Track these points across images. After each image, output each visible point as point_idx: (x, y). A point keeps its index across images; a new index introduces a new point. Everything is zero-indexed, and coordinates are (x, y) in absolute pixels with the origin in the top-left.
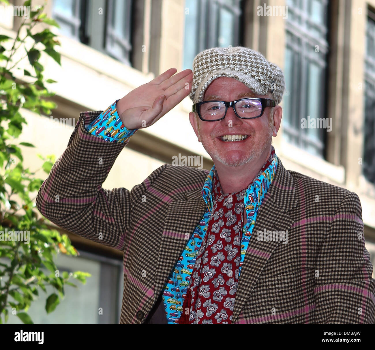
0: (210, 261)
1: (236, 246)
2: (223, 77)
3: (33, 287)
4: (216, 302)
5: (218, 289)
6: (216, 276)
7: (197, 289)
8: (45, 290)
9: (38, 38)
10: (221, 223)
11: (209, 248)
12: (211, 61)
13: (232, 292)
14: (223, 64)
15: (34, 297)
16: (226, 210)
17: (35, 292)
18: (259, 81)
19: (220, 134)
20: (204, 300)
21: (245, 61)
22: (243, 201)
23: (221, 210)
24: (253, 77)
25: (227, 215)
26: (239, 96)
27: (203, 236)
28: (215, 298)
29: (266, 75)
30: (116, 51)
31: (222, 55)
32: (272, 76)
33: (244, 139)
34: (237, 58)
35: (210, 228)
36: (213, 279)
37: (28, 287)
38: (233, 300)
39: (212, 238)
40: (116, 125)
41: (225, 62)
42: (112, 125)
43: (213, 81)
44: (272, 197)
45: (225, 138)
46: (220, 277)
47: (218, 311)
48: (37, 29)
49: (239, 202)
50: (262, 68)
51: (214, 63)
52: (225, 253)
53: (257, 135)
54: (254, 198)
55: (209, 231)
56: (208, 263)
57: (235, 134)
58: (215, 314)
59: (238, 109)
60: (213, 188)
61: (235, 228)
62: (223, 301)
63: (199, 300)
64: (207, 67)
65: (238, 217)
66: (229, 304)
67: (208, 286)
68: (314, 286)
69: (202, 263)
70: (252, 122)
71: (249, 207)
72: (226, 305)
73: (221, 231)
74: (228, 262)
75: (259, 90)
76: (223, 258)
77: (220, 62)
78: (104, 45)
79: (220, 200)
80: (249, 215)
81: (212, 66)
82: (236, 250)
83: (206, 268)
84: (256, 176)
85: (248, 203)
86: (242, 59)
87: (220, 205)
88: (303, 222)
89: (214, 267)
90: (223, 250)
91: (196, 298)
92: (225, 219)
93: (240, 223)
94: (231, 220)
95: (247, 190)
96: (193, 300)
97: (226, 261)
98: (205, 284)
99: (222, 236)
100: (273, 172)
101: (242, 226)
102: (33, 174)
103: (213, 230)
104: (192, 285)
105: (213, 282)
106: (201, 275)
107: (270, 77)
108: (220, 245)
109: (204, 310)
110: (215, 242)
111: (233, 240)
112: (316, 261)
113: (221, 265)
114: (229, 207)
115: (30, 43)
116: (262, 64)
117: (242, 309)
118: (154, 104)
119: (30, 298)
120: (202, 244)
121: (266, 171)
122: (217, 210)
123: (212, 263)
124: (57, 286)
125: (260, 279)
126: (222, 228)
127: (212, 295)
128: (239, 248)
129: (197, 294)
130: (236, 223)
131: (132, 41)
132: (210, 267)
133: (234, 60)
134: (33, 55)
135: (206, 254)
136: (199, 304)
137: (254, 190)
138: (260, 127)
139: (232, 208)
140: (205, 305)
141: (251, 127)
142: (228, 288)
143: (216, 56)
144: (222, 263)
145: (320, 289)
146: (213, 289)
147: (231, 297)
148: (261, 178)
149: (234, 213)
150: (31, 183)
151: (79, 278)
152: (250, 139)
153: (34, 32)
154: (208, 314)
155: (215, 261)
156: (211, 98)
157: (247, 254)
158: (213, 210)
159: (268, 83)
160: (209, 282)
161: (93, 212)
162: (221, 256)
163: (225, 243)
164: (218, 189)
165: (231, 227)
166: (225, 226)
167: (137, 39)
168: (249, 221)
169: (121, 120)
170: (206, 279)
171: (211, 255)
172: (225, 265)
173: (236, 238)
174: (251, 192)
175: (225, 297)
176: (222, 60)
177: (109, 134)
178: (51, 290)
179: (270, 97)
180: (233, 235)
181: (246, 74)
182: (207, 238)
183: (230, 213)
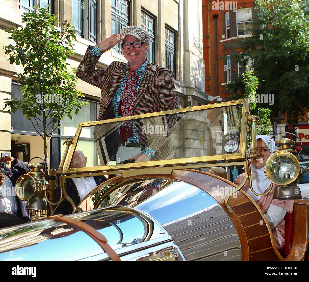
0: (127, 91)
1: (135, 87)
2: (129, 35)
3: (71, 107)
4: (129, 104)
5: (129, 99)
6: (129, 96)
7: (123, 100)
8: (75, 108)
9: (69, 32)
10: (131, 79)
11: (127, 87)
12: (126, 31)
13: (134, 101)
14: (129, 31)
15: (72, 110)
16: (132, 76)
17: (72, 108)
18: (141, 36)
19: (129, 53)
20: (125, 103)
21: (136, 30)
22: (137, 73)
23: (130, 76)
24: (138, 35)
25: (132, 77)
26: (134, 41)
27: (125, 83)
28: (129, 102)
29: (143, 34)
30: (92, 39)
31: (129, 29)
32: (145, 34)
33: (137, 54)
34: (134, 29)
35: (127, 81)
36: (128, 96)
37: (70, 107)
38: (134, 103)
39: (128, 84)
40: (97, 49)
41: (130, 31)
42: (96, 49)
43: (126, 37)
44: (147, 72)
45: (131, 54)
46: (130, 96)
47: (130, 106)
48: (69, 29)
49: (136, 73)
50: (141, 32)
51: (127, 31)
52: (132, 89)
53: (141, 53)
54: (141, 72)
55: (127, 82)
56: (127, 92)
57: (134, 53)
58: (129, 107)
59: (134, 45)
60: (128, 69)
61: (135, 81)
62: (131, 103)
63: (124, 103)
64: (125, 32)
65: (136, 78)
66: (133, 104)
67: (127, 99)
68: (159, 99)
69: (125, 92)
70: (139, 49)
71: (139, 75)
72: (132, 104)
73: (130, 82)
74: (133, 91)
75: (140, 39)
76: (131, 90)
77: (128, 31)
78: (88, 38)
79: (130, 72)
80: (139, 77)
81: (126, 32)
82: (135, 88)
83: (126, 93)
84: (142, 65)
85: (139, 73)
86: (135, 29)
87: (130, 74)
88: (156, 79)
89: (128, 93)
90: (131, 88)
91: (123, 102)
92: (132, 78)
93: (136, 80)
94: (134, 79)
95: (139, 70)
96: (122, 103)
97: (132, 91)
98: (126, 98)
99: (131, 83)
100: (147, 64)
101: (137, 81)
102: (70, 73)
103: (128, 82)
104: (122, 98)
105: (128, 97)
106: (125, 95)
107: (144, 35)
108: (130, 86)
109: (125, 106)
110: (129, 85)
111: (134, 85)
112: (160, 91)
113: (131, 92)
114: (133, 74)
115: (67, 34)
116: (141, 31)
117: (137, 106)
118: (109, 43)
119: (71, 110)
120: (125, 86)
121: (144, 64)
122: (129, 75)
123: (128, 92)
124: (79, 106)
125: (142, 97)
126: (131, 81)
127: (128, 101)
128: (136, 87)
129: (123, 101)
130: (135, 80)
131: (96, 36)
132: (127, 93)
133: (133, 30)
134: (68, 37)
135: (126, 89)
136: (124, 104)
137: (141, 70)
138: (141, 50)
139: (134, 75)
140: (126, 104)
141: (139, 50)
142: (132, 99)
143: (127, 29)
144: (131, 91)
145: (161, 100)
146: (128, 100)
147: (133, 102)
148: (143, 66)
149: (134, 76)
150: (69, 76)
151: (85, 104)
152: (139, 54)
153: (68, 30)
154: (127, 107)
155: (129, 91)
156: (126, 42)
157: (139, 89)
158: (128, 76)
159: (143, 36)
160: (127, 97)
161: (90, 77)
162: (130, 89)
163: (132, 86)
164: (130, 69)
165: (133, 81)
166: (132, 81)
167: (98, 35)
168: (140, 79)
169: (98, 48)
170: (126, 97)
171: (127, 89)
172: (132, 92)
173: (135, 84)
174: (140, 70)
175: (132, 102)
176: (129, 30)
177: (95, 52)
178: (77, 108)
179: (144, 41)
180: (134, 83)
181: (136, 34)
182: (126, 84)
183: (133, 76)
